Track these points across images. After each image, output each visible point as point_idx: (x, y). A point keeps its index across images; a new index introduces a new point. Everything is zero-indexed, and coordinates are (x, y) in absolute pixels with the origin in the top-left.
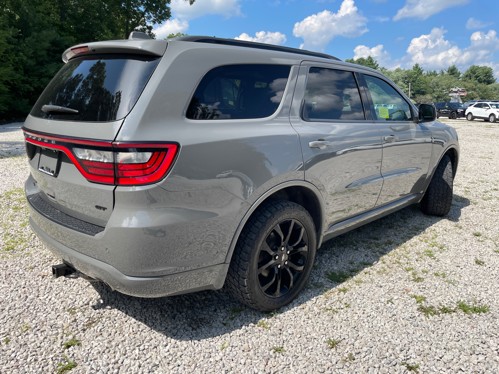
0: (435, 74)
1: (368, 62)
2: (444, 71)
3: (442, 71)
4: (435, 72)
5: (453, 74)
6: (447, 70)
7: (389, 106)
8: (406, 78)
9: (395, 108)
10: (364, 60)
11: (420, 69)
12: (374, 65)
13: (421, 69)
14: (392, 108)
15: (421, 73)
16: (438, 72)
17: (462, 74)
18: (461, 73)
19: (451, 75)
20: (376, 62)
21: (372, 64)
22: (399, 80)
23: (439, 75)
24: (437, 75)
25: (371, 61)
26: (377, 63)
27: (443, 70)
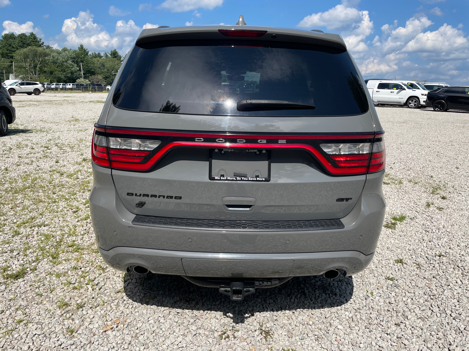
0: (99, 56)
1: (32, 39)
2: (108, 54)
3: (105, 53)
4: (99, 54)
5: (116, 57)
6: (110, 53)
7: (67, 85)
8: (74, 58)
9: (74, 87)
10: (26, 36)
11: (85, 51)
12: (39, 42)
13: (87, 51)
14: (71, 87)
15: (87, 54)
16: (102, 54)
17: (122, 58)
18: (121, 56)
19: (114, 58)
20: (40, 40)
21: (36, 41)
22: (68, 59)
23: (103, 58)
24: (101, 57)
25: (35, 38)
26: (42, 41)
27: (107, 52)
